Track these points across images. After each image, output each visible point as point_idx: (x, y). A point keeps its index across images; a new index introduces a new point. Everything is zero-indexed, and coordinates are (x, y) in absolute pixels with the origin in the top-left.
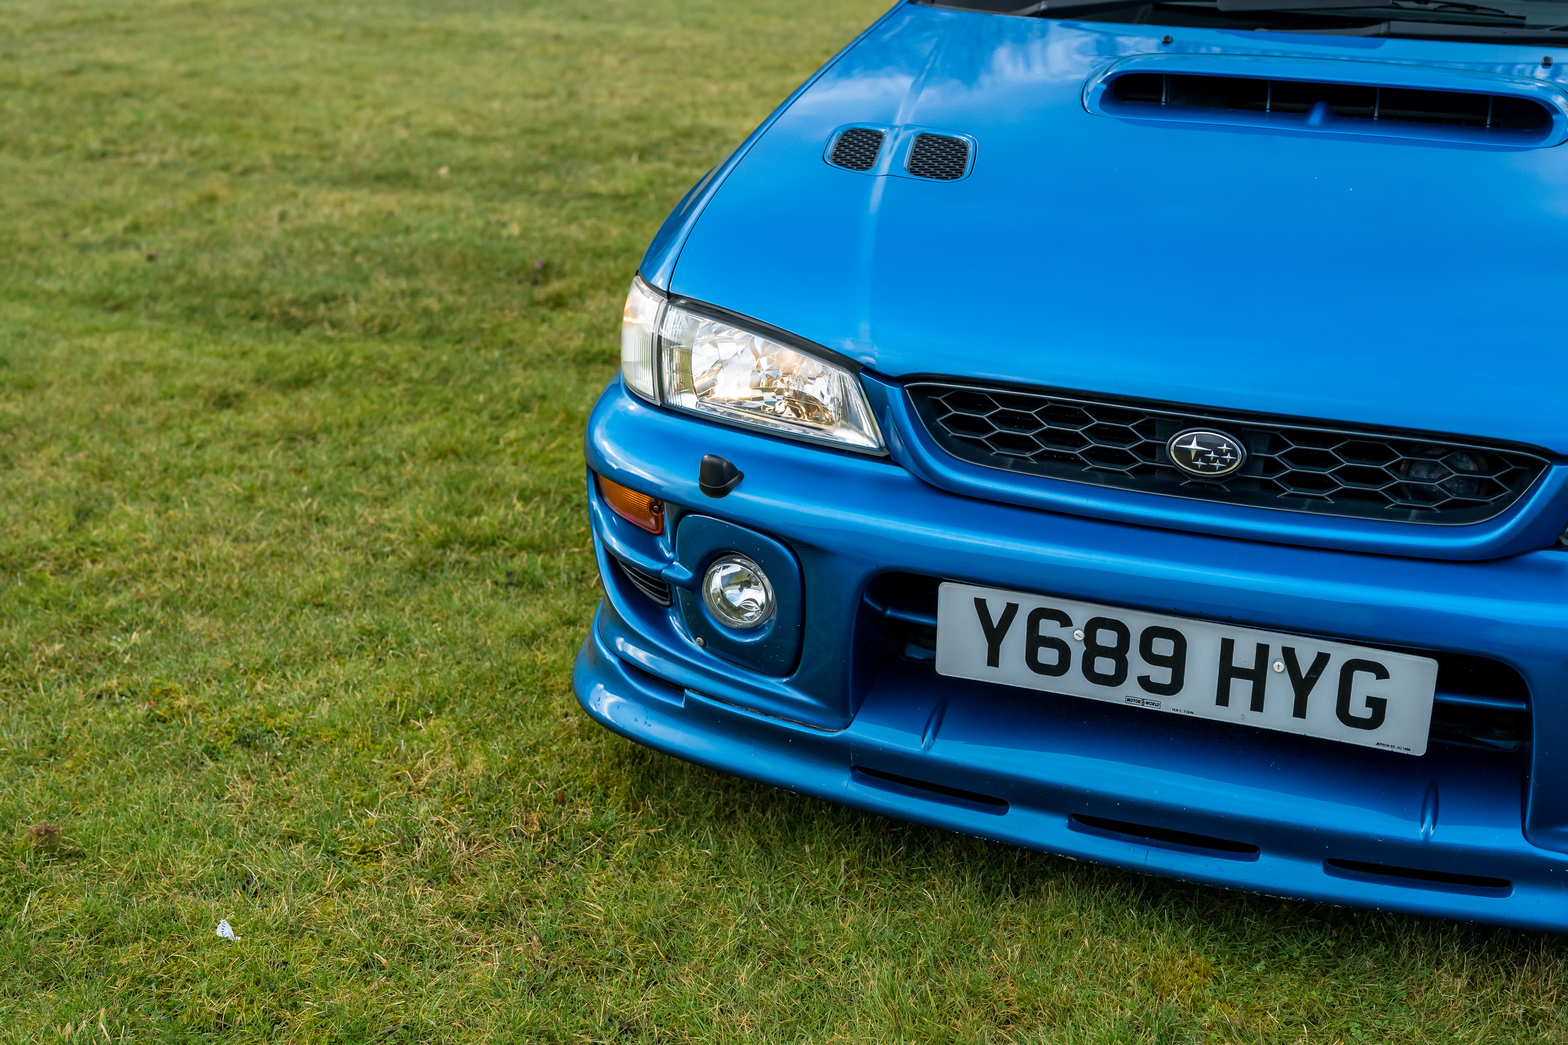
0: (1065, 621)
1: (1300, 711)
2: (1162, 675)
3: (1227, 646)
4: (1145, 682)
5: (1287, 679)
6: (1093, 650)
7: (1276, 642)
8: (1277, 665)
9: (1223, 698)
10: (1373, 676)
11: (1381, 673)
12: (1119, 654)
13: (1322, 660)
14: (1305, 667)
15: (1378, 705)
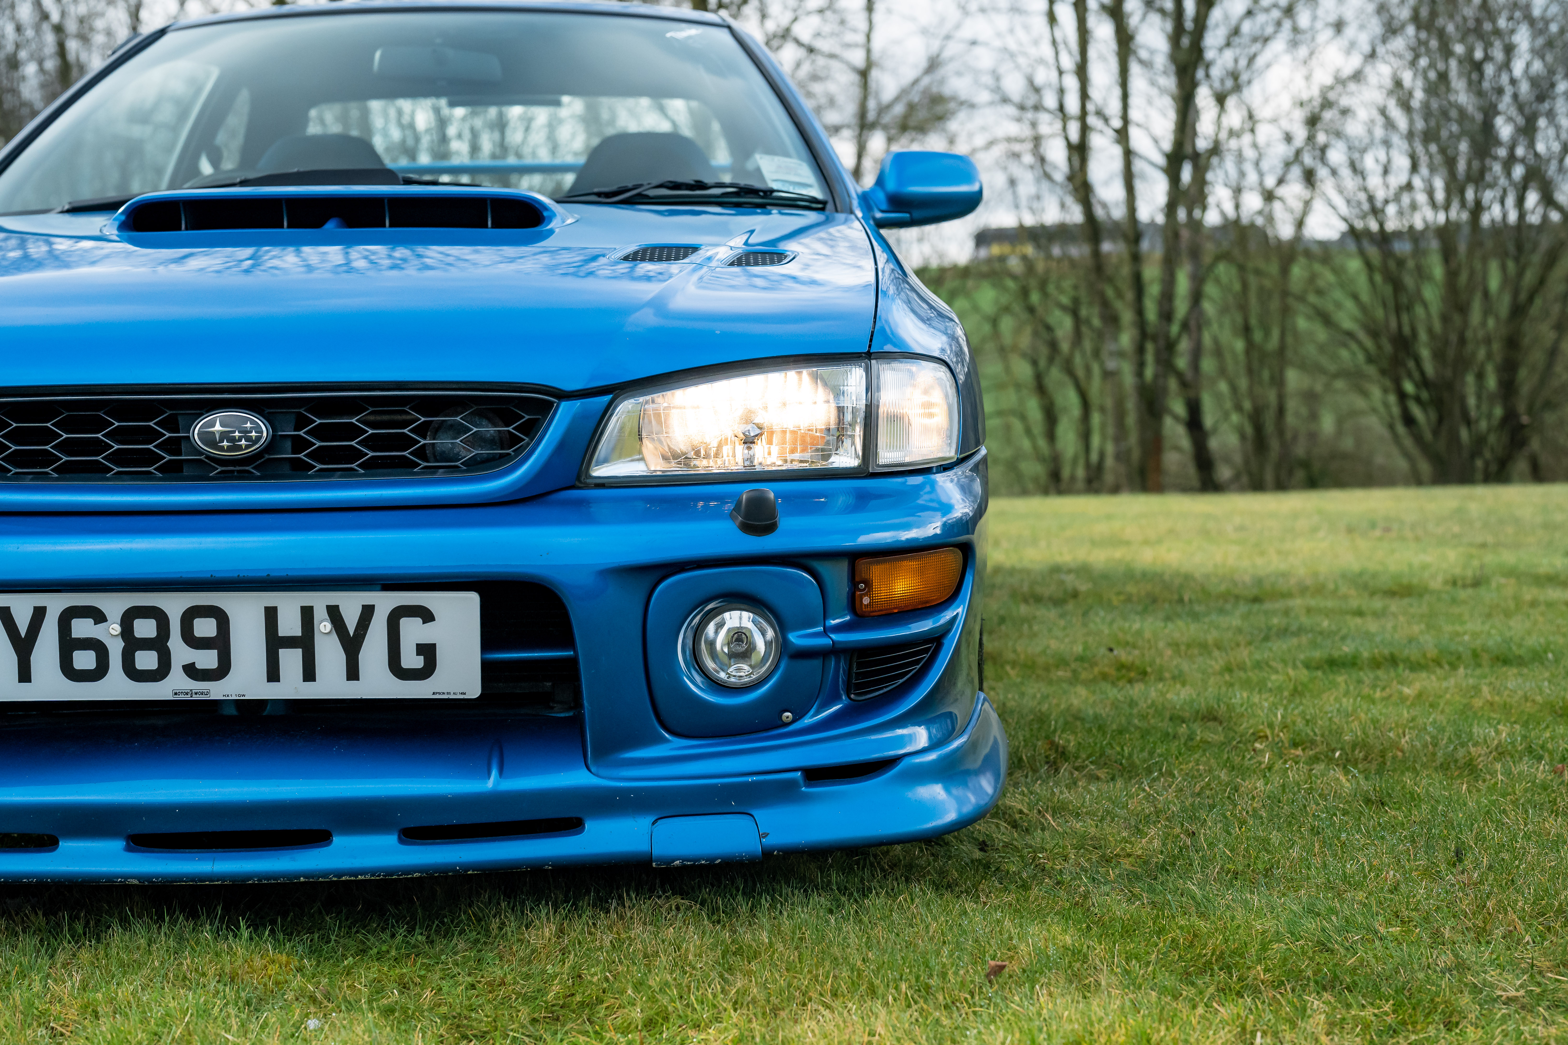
0: (99, 617)
1: (353, 673)
2: (208, 659)
3: (271, 614)
4: (191, 671)
5: (335, 639)
6: (132, 644)
7: (319, 601)
8: (324, 626)
9: (273, 675)
10: (419, 620)
11: (427, 616)
12: (159, 644)
13: (368, 612)
14: (351, 623)
15: (427, 651)
